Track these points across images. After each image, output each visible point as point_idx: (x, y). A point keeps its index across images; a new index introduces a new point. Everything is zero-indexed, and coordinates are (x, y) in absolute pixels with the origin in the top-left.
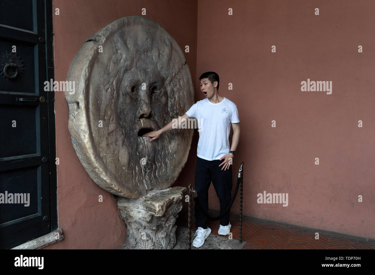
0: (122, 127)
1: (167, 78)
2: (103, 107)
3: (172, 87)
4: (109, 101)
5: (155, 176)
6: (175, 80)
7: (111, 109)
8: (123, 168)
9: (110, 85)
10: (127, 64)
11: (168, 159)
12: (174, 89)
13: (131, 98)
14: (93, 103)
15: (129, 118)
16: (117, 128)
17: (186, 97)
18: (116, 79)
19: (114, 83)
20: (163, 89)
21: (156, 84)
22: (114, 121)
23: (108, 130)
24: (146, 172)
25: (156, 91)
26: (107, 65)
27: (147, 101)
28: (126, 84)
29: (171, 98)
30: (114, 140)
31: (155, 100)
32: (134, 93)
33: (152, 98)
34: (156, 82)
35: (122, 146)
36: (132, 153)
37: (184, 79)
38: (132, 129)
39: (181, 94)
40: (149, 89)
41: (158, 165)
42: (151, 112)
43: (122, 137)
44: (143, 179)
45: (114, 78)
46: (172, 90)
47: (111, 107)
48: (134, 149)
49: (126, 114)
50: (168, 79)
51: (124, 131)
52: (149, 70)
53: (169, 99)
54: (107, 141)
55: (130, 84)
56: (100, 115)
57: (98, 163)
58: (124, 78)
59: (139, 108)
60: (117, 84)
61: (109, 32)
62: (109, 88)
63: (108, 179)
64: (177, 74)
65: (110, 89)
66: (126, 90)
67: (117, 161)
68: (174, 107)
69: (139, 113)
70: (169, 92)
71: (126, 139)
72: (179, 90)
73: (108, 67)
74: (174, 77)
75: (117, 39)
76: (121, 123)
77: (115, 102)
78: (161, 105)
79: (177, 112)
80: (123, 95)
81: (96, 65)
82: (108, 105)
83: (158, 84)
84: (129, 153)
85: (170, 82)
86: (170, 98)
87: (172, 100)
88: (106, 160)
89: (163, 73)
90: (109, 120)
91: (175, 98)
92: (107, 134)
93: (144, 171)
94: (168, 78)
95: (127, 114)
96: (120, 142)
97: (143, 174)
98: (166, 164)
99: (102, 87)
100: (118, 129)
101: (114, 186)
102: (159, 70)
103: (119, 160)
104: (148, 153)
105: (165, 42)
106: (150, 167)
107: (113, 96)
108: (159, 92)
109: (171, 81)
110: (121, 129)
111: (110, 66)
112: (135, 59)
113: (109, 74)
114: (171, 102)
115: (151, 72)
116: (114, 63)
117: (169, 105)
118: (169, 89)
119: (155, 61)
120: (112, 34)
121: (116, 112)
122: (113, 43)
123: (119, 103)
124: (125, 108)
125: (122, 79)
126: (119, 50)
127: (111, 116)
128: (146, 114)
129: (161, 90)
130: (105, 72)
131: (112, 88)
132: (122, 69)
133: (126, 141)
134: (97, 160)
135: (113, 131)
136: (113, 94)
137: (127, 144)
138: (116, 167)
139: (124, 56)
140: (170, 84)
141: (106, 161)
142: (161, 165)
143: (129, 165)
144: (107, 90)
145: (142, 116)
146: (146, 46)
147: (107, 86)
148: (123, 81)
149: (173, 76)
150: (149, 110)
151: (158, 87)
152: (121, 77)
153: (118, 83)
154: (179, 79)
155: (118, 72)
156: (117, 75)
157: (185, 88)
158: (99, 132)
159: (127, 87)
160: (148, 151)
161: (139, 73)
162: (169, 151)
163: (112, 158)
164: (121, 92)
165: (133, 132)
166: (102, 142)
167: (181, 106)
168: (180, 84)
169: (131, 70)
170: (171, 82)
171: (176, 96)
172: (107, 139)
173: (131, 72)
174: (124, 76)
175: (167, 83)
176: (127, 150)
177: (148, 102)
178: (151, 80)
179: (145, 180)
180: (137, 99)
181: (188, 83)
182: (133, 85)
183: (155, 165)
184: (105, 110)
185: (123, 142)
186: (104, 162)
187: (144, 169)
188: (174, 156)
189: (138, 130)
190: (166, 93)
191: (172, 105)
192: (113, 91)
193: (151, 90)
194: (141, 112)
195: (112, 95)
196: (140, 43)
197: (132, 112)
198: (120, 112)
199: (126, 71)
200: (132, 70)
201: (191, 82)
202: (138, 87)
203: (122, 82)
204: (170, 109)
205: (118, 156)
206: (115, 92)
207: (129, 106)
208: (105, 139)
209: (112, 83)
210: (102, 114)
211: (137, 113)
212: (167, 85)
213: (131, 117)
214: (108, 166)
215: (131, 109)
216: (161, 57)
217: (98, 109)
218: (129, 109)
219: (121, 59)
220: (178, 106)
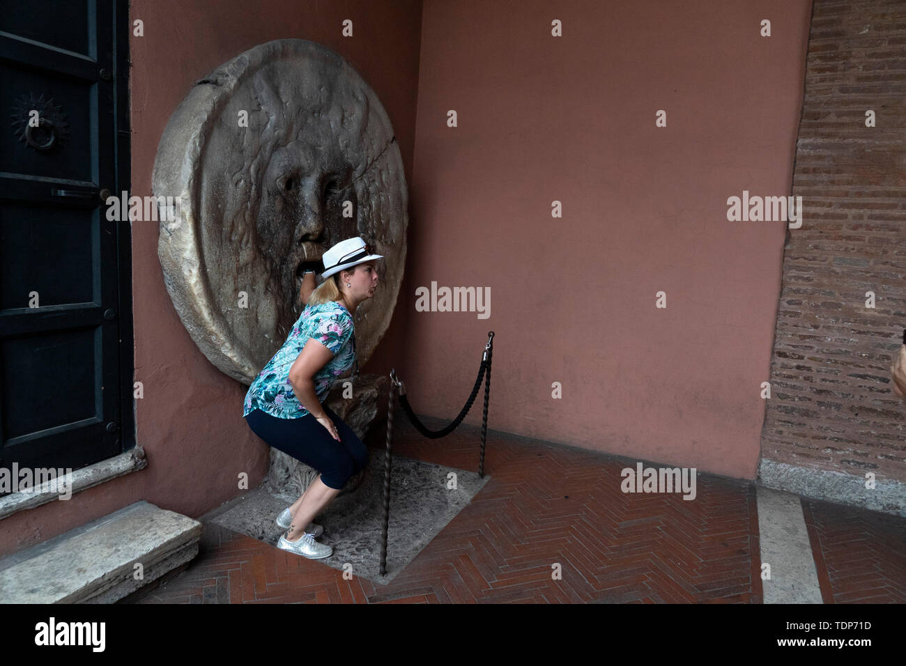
0: (265, 257)
1: (357, 166)
2: (228, 216)
3: (365, 183)
4: (242, 206)
6: (373, 171)
7: (245, 220)
8: (266, 336)
9: (244, 174)
10: (278, 134)
12: (370, 188)
13: (285, 202)
14: (208, 208)
15: (281, 240)
16: (255, 258)
17: (391, 205)
18: (255, 161)
19: (252, 170)
20: (348, 188)
21: (336, 177)
22: (249, 245)
23: (239, 261)
25: (336, 191)
26: (239, 134)
27: (316, 209)
28: (276, 172)
29: (362, 204)
30: (250, 282)
31: (331, 208)
32: (291, 192)
33: (326, 202)
34: (334, 173)
35: (265, 293)
36: (283, 307)
37: (388, 170)
38: (284, 261)
39: (383, 198)
40: (321, 186)
42: (324, 230)
43: (265, 276)
45: (253, 160)
46: (365, 190)
47: (244, 216)
48: (288, 301)
49: (273, 232)
50: (358, 169)
51: (268, 266)
52: (321, 148)
53: (360, 207)
54: (235, 283)
55: (284, 173)
56: (221, 231)
57: (215, 325)
58: (271, 162)
59: (301, 223)
60: (257, 172)
61: (244, 69)
62: (240, 180)
63: (235, 356)
64: (377, 159)
65: (242, 181)
66: (276, 186)
67: (254, 321)
68: (368, 222)
69: (300, 231)
70: (359, 195)
71: (272, 280)
72: (379, 191)
73: (241, 137)
74: (370, 165)
75: (260, 82)
76: (263, 249)
77: (253, 207)
79: (373, 234)
80: (269, 194)
81: (216, 133)
82: (238, 212)
83: (339, 177)
84: (278, 308)
85: (362, 174)
86: (360, 204)
87: (365, 209)
88: (233, 319)
89: (350, 157)
90: (240, 242)
91: (371, 207)
92: (234, 270)
94: (359, 167)
95: (276, 232)
96: (260, 287)
99: (227, 176)
100: (258, 259)
101: (246, 369)
102: (341, 149)
103: (257, 320)
105: (354, 96)
107: (250, 196)
108: (339, 192)
109: (365, 172)
110: (262, 260)
111: (245, 136)
112: (294, 125)
113: (241, 152)
114: (363, 212)
115: (325, 153)
116: (253, 131)
117: (359, 220)
118: (359, 188)
119: (333, 131)
120: (250, 72)
121: (255, 228)
122: (252, 91)
123: (262, 209)
124: (273, 221)
125: (268, 164)
126: (263, 104)
127: (244, 235)
128: (313, 234)
129: (343, 189)
130: (233, 146)
131: (248, 180)
132: (269, 143)
133: (272, 284)
134: (214, 320)
135: (247, 264)
136: (250, 191)
137: (275, 290)
138: (251, 334)
139: (273, 118)
140: (362, 179)
141: (233, 322)
143: (277, 330)
144: (236, 184)
145: (305, 238)
146: (318, 101)
147: (237, 176)
148: (269, 168)
149: (369, 163)
150: (318, 226)
151: (338, 183)
152: (266, 159)
153: (259, 170)
154: (381, 171)
155: (260, 149)
156: (257, 155)
157: (391, 188)
158: (219, 265)
159: (277, 179)
161: (302, 153)
163: (244, 317)
164: (264, 188)
165: (288, 267)
166: (226, 285)
167: (383, 221)
168: (381, 179)
169: (286, 145)
170: (364, 175)
171: (373, 202)
172: (235, 278)
173: (287, 150)
174: (273, 158)
175: (357, 175)
176: (274, 302)
177: (317, 212)
178: (326, 169)
180: (297, 204)
181: (398, 179)
182: (288, 175)
184: (233, 222)
185: (267, 284)
186: (227, 323)
188: (366, 316)
189: (296, 264)
190: (353, 196)
191: (364, 219)
192: (249, 185)
193: (324, 187)
194: (304, 231)
195: (246, 193)
196: (305, 94)
197: (286, 229)
198: (263, 229)
199: (276, 147)
200: (288, 146)
201: (402, 177)
202: (300, 181)
203: (268, 170)
204: (361, 228)
205: (257, 312)
206: (253, 188)
207: (281, 216)
208: (230, 278)
209: (248, 170)
210: (226, 229)
211: (296, 231)
212: (356, 179)
213: (283, 238)
214: (235, 331)
215: (285, 223)
216: (346, 124)
217: (218, 218)
218: (279, 223)
219: (267, 123)
220: (375, 222)
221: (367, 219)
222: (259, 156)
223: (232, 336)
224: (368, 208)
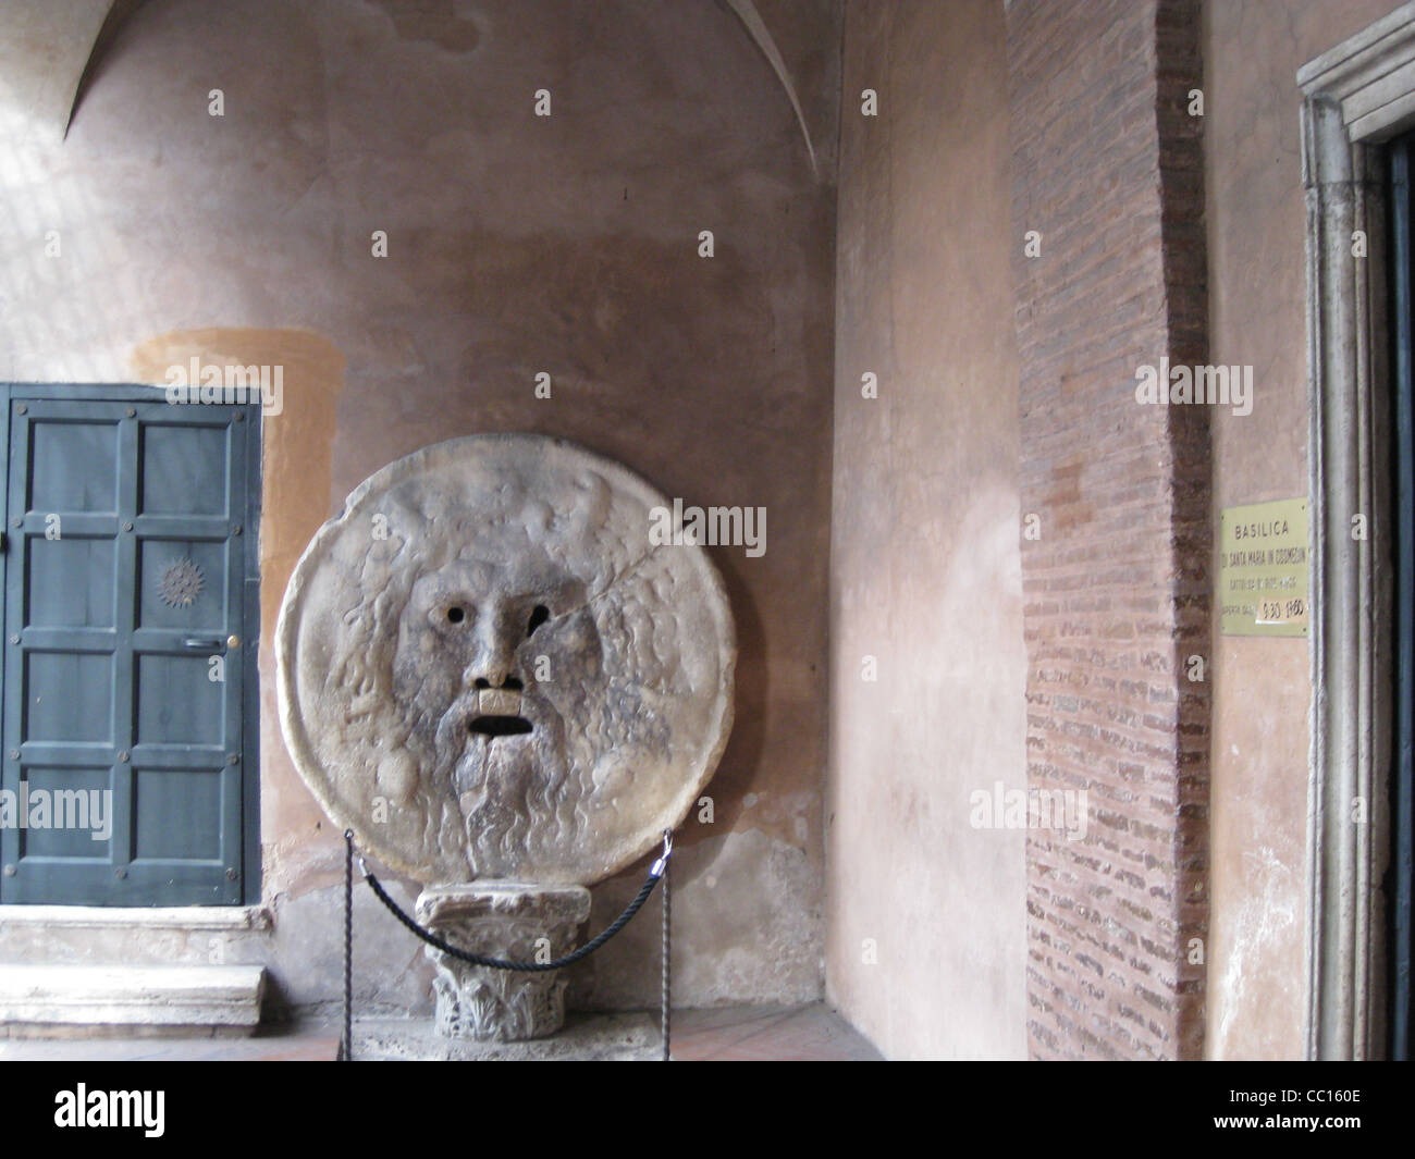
0: (404, 708)
1: (592, 580)
2: (338, 660)
3: (612, 602)
4: (357, 646)
5: (519, 845)
6: (630, 583)
7: (365, 663)
8: (391, 802)
9: (362, 611)
10: (419, 558)
11: (586, 809)
12: (625, 609)
13: (441, 637)
14: (305, 651)
15: (435, 687)
16: (382, 707)
17: (682, 631)
18: (382, 595)
19: (377, 606)
20: (577, 611)
21: (540, 599)
22: (373, 691)
23: (349, 710)
24: (477, 828)
25: (552, 619)
26: (354, 568)
28: (427, 599)
29: (608, 633)
30: (368, 735)
31: (538, 642)
32: (458, 626)
34: (533, 595)
35: (394, 751)
36: (432, 772)
37: (672, 578)
39: (659, 623)
41: (536, 817)
42: (516, 672)
43: (400, 730)
44: (465, 841)
45: (378, 594)
46: (612, 612)
47: (363, 659)
49: (422, 676)
50: (594, 583)
51: (408, 718)
52: (507, 564)
53: (604, 638)
54: (341, 734)
55: (436, 604)
56: (324, 677)
58: (414, 592)
59: (471, 664)
60: (386, 608)
61: (365, 495)
62: (357, 618)
64: (638, 564)
65: (360, 619)
66: (427, 619)
67: (370, 782)
68: (624, 660)
69: (471, 674)
70: (600, 622)
71: (411, 736)
72: (647, 611)
73: (357, 570)
74: (621, 574)
75: (388, 502)
76: (402, 697)
77: (380, 647)
78: (562, 655)
79: (635, 676)
80: (410, 630)
82: (351, 656)
83: (549, 597)
84: (416, 771)
85: (604, 590)
86: (604, 633)
87: (615, 641)
88: (337, 776)
89: (574, 566)
90: (358, 687)
91: (628, 636)
92: (342, 718)
93: (471, 822)
94: (597, 579)
95: (425, 676)
96: (384, 742)
97: (468, 832)
98: (573, 822)
99: (336, 615)
100: (388, 708)
102: (552, 558)
103: (376, 780)
104: (490, 778)
105: (574, 483)
106: (497, 817)
107: (372, 637)
108: (557, 618)
109: (610, 585)
110: (397, 710)
111: (365, 568)
112: (449, 543)
113: (358, 586)
114: (611, 645)
115: (514, 569)
116: (376, 560)
117: (607, 657)
118: (601, 611)
119: (532, 539)
120: (373, 495)
121: (388, 672)
123: (399, 650)
124: (420, 663)
125: (409, 595)
127: (364, 679)
128: (493, 679)
129: (565, 614)
130: (345, 582)
131: (368, 617)
132: (405, 571)
133: (412, 741)
135: (365, 713)
136: (370, 629)
137: (416, 749)
138: (365, 797)
139: (409, 540)
140: (605, 597)
141: (336, 779)
142: (552, 819)
143: (411, 797)
144: (351, 622)
145: (481, 684)
146: (495, 504)
147: (352, 614)
149: (618, 571)
151: (550, 607)
152: (403, 589)
153: (391, 603)
154: (650, 580)
155: (390, 579)
156: (386, 586)
157: (681, 604)
158: (320, 711)
159: (429, 610)
160: (493, 775)
161: (463, 575)
162: (594, 787)
163: (354, 774)
164: (403, 625)
166: (327, 736)
167: (661, 658)
168: (654, 593)
169: (436, 570)
170: (610, 591)
171: (635, 629)
172: (342, 730)
173: (439, 575)
174: (415, 587)
175: (595, 592)
176: (407, 762)
178: (512, 591)
179: (475, 847)
180: (466, 639)
181: (696, 587)
182: (447, 606)
183: (525, 813)
184: (345, 666)
185: (400, 741)
186: (327, 779)
187: (471, 819)
188: (614, 801)
190: (588, 622)
191: (614, 654)
192: (369, 623)
193: (527, 614)
194: (477, 674)
195: (366, 632)
196: (471, 501)
197: (445, 672)
198: (405, 673)
199: (418, 573)
200: (440, 570)
202: (475, 610)
204: (609, 669)
205: (376, 772)
206: (378, 625)
207: (432, 657)
208: (335, 727)
209: (372, 603)
210: (333, 673)
211: (465, 674)
212: (594, 597)
213: (439, 684)
214: (339, 790)
215: (440, 666)
216: (558, 525)
217: (321, 662)
218: (432, 666)
219: (400, 549)
220: (640, 659)
221: (619, 654)
222: (388, 588)
223: (333, 794)
224: (622, 638)
